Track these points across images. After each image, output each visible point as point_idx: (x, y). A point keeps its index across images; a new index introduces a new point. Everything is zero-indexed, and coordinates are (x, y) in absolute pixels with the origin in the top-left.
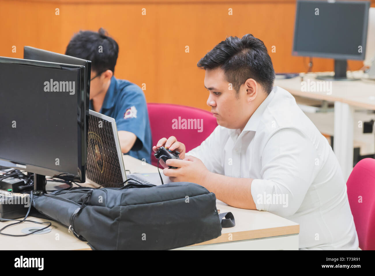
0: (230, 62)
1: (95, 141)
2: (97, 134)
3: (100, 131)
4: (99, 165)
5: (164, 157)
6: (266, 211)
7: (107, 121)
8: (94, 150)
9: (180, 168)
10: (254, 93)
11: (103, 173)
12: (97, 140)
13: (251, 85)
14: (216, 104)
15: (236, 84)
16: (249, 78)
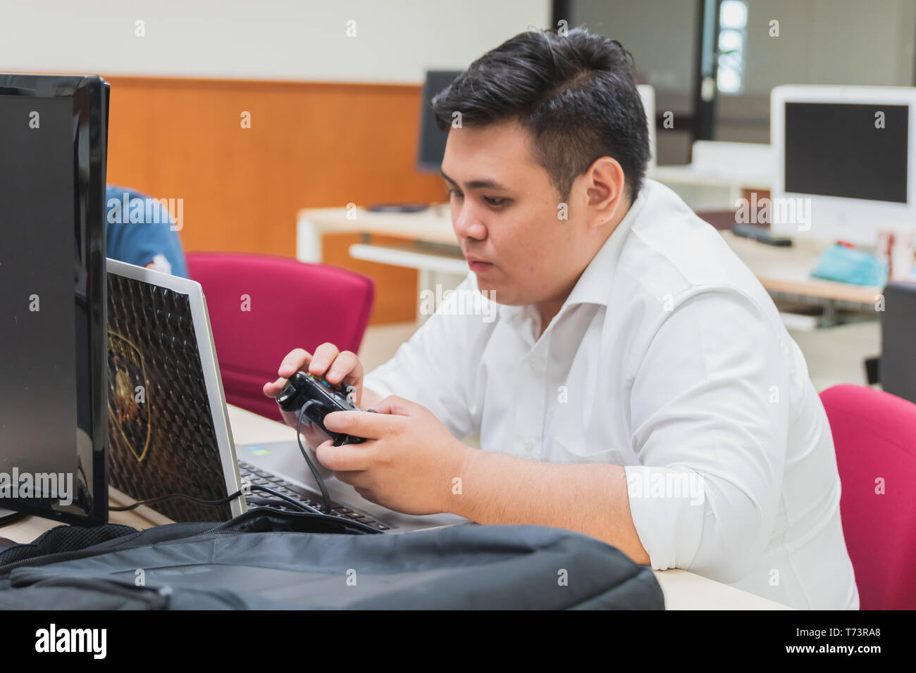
0: (553, 105)
1: (116, 357)
2: (127, 336)
3: (137, 326)
4: (129, 435)
5: (317, 404)
6: (683, 569)
7: (169, 291)
8: (112, 388)
9: (375, 440)
10: (611, 203)
11: (145, 462)
12: (123, 354)
13: (606, 178)
14: (486, 233)
15: (563, 174)
16: (600, 155)
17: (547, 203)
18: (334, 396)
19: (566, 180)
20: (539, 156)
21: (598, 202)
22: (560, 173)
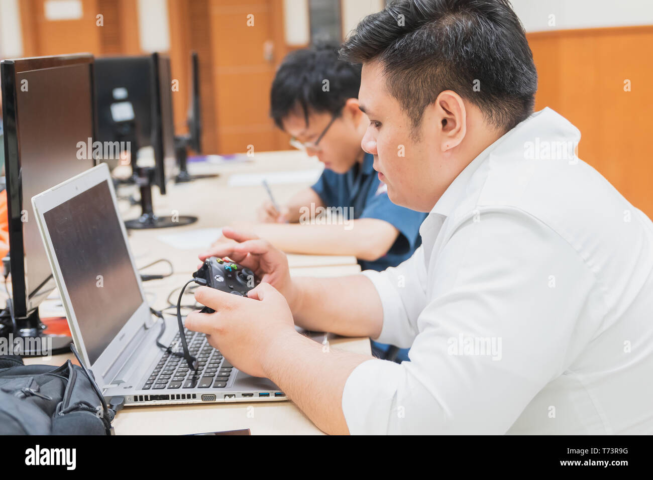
9: (216, 311)
13: (452, 108)
14: (376, 149)
15: (412, 102)
16: (445, 89)
18: (218, 278)
19: (415, 109)
20: (391, 87)
21: (451, 129)
22: (409, 102)
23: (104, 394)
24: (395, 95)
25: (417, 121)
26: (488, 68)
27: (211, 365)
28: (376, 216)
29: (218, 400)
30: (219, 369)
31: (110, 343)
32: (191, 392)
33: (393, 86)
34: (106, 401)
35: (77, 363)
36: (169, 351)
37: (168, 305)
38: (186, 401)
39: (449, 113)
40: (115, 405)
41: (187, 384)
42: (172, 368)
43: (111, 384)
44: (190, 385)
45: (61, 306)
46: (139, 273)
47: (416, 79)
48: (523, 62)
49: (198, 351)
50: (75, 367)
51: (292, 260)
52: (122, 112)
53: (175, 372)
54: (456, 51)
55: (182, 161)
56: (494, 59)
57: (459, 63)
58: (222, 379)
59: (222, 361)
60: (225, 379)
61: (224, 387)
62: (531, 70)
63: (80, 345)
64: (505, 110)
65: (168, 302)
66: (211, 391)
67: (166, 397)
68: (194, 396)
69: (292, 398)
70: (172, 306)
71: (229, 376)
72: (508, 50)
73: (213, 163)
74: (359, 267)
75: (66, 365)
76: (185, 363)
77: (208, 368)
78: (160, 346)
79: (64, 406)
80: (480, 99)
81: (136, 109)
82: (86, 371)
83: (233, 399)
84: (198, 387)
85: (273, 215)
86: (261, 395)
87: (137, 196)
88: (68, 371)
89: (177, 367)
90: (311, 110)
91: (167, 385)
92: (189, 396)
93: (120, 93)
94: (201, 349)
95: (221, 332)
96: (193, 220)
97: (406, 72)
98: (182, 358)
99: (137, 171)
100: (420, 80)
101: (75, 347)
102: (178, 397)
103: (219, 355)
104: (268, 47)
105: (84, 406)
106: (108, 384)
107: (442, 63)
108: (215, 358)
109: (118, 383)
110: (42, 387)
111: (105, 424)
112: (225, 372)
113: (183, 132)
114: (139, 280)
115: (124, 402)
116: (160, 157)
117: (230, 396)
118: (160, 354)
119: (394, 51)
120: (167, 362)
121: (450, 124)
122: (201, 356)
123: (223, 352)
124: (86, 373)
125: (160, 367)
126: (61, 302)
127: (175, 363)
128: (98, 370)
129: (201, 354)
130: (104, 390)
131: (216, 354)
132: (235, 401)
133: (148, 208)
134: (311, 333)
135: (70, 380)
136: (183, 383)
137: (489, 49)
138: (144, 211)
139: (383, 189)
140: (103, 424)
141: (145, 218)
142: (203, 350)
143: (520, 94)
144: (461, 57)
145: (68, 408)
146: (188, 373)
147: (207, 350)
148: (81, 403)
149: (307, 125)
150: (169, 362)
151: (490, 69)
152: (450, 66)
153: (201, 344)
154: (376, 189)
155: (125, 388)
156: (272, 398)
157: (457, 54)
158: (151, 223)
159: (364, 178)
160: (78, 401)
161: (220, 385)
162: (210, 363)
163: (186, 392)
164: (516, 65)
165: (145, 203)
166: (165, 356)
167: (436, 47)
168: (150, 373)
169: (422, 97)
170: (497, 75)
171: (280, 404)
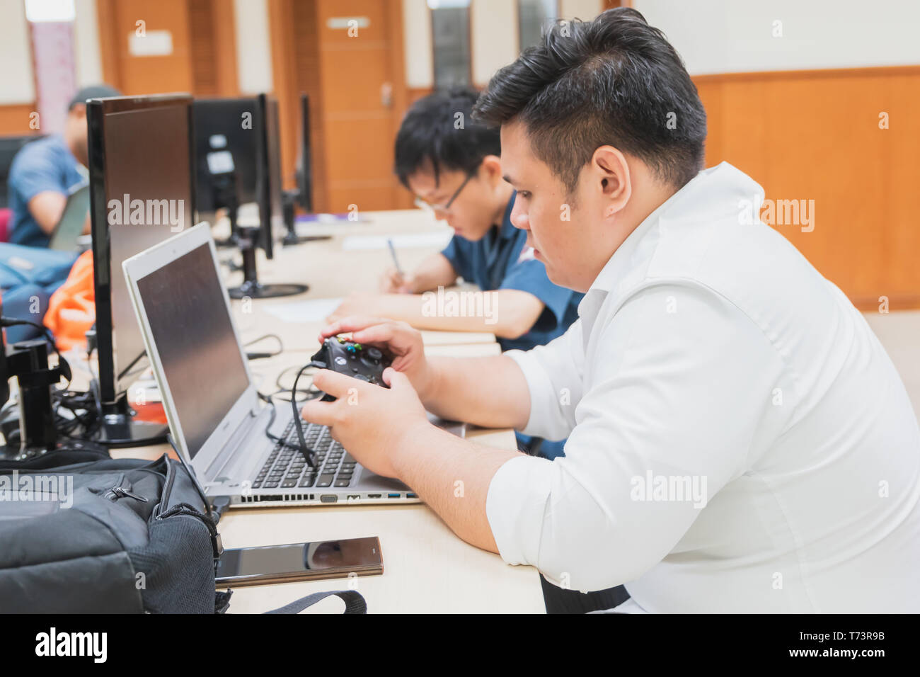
10: (623, 191)
13: (612, 166)
14: (528, 223)
15: (563, 164)
16: (601, 144)
17: (554, 194)
18: (339, 360)
19: (569, 172)
20: (537, 150)
21: (613, 190)
22: (560, 165)
23: (207, 493)
24: (543, 157)
25: (572, 186)
26: (648, 113)
27: (331, 460)
28: (518, 287)
29: (339, 502)
30: (340, 465)
31: (212, 432)
32: (308, 491)
33: (539, 149)
34: (209, 501)
35: (176, 458)
36: (281, 443)
37: (278, 389)
38: (302, 502)
39: (608, 171)
40: (219, 507)
41: (302, 482)
42: (285, 463)
43: (215, 481)
44: (306, 483)
45: (156, 387)
46: (246, 350)
47: (565, 138)
48: (688, 101)
49: (314, 443)
50: (173, 462)
51: (427, 337)
52: (221, 163)
53: (288, 467)
54: (607, 99)
55: (289, 221)
56: (654, 102)
57: (613, 112)
58: (344, 476)
59: (344, 455)
60: (348, 476)
61: (347, 486)
62: (698, 110)
63: (178, 434)
64: (673, 162)
65: (278, 384)
66: (331, 491)
67: (279, 498)
68: (312, 497)
69: (427, 501)
70: (283, 390)
71: (352, 473)
72: (667, 89)
73: (324, 223)
74: (498, 346)
75: (162, 459)
76: (300, 457)
77: (327, 463)
78: (271, 437)
79: (162, 508)
80: (643, 151)
81: (235, 160)
82: (187, 467)
83: (357, 501)
84: (317, 486)
85: (397, 284)
86: (390, 496)
87: (239, 260)
88: (165, 467)
89: (291, 462)
90: (443, 167)
91: (280, 483)
92: (306, 497)
93: (218, 141)
94: (318, 441)
95: (343, 423)
96: (302, 289)
97: (553, 130)
98: (296, 452)
99: (238, 231)
100: (571, 138)
101: (173, 436)
102: (293, 498)
103: (340, 448)
104: (386, 90)
105: (185, 509)
106: (210, 481)
107: (594, 115)
108: (334, 451)
109: (223, 480)
110: (135, 485)
111: (210, 530)
112: (347, 468)
113: (290, 187)
114: (245, 358)
115: (230, 503)
116: (266, 215)
117: (354, 497)
118: (271, 446)
119: (536, 108)
120: (279, 456)
121: (611, 184)
122: (319, 449)
123: (344, 444)
124: (187, 470)
125: (270, 461)
126: (156, 383)
127: (288, 458)
128: (199, 465)
129: (318, 446)
130: (206, 488)
131: (336, 447)
132: (360, 503)
133: (251, 274)
134: (446, 422)
135: (168, 478)
136: (299, 481)
137: (646, 90)
138: (247, 278)
139: (528, 254)
140: (208, 530)
141: (246, 287)
142: (320, 442)
143: (688, 140)
144: (615, 104)
145: (166, 512)
146: (304, 469)
147: (326, 442)
148: (182, 505)
149: (438, 185)
150: (281, 456)
151: (650, 113)
152: (603, 116)
153: (318, 435)
154: (518, 256)
155: (231, 486)
156: (403, 499)
157: (609, 101)
158: (255, 292)
159: (504, 243)
160: (178, 503)
161: (342, 484)
162: (329, 458)
163: (303, 491)
164: (680, 106)
165: (248, 268)
166: (276, 449)
167: (584, 98)
168: (259, 468)
169: (575, 157)
170: (659, 120)
171: (413, 507)
